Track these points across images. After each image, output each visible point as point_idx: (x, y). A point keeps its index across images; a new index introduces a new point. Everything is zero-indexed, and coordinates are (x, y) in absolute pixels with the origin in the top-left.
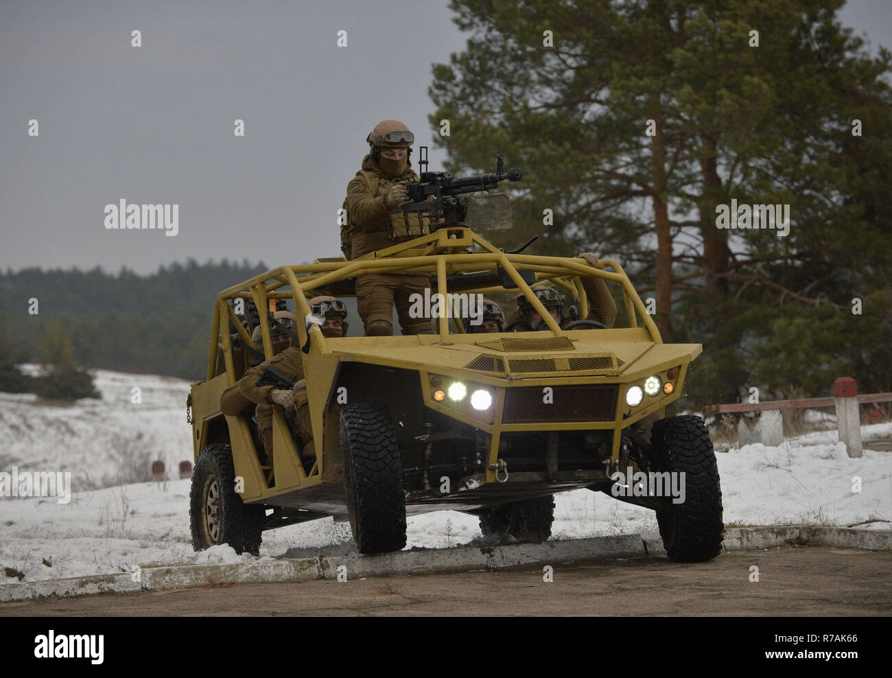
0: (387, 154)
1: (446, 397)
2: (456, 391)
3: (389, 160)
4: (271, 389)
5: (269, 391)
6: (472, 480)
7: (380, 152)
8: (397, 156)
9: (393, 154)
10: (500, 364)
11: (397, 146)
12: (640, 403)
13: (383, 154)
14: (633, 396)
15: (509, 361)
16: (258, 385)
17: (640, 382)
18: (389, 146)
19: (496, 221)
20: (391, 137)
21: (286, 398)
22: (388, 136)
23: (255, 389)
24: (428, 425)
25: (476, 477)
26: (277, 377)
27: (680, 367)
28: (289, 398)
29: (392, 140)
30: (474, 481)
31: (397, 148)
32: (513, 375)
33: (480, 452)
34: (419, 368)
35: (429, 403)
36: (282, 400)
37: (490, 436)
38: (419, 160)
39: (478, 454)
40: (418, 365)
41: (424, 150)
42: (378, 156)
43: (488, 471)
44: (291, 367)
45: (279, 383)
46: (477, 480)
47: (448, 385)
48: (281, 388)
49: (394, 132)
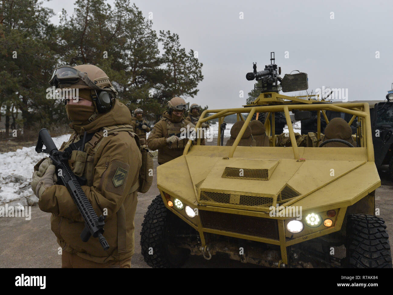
1: (174, 205)
2: (178, 203)
15: (203, 192)
27: (339, 209)
32: (200, 202)
38: (270, 58)
47: (174, 199)
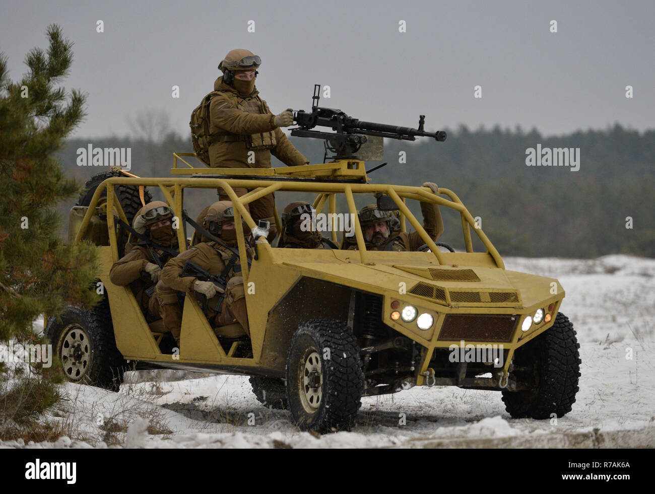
0: (240, 77)
1: (401, 317)
2: (408, 313)
3: (242, 81)
4: (194, 280)
5: (192, 282)
6: (406, 382)
7: (234, 76)
8: (249, 77)
9: (246, 76)
10: (441, 294)
11: (249, 69)
12: (529, 329)
13: (237, 77)
14: (526, 325)
15: (450, 292)
16: (180, 276)
17: (532, 315)
18: (243, 69)
19: (372, 153)
20: (245, 62)
21: (208, 289)
22: (242, 61)
23: (179, 279)
24: (369, 337)
25: (408, 380)
26: (197, 270)
27: (557, 302)
28: (210, 288)
29: (245, 64)
30: (408, 383)
31: (249, 71)
32: (453, 304)
33: (414, 361)
34: (385, 294)
35: (387, 321)
36: (205, 290)
37: (426, 349)
38: (313, 95)
39: (413, 362)
40: (385, 290)
41: (317, 87)
42: (233, 79)
43: (419, 376)
44: (206, 261)
45: (200, 275)
46: (409, 382)
47: (403, 308)
48: (201, 279)
49: (247, 58)
